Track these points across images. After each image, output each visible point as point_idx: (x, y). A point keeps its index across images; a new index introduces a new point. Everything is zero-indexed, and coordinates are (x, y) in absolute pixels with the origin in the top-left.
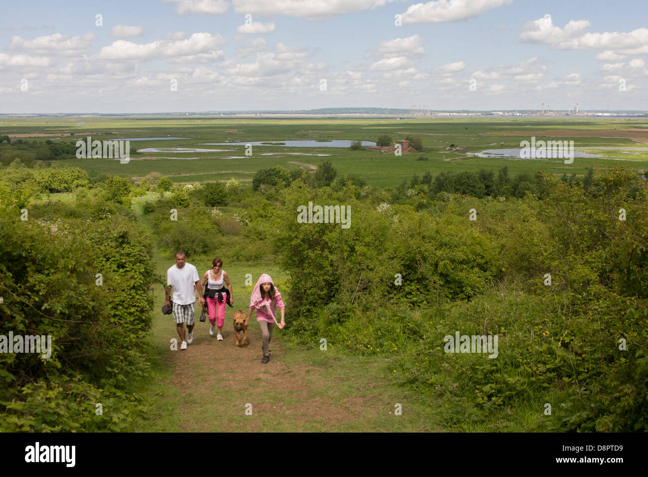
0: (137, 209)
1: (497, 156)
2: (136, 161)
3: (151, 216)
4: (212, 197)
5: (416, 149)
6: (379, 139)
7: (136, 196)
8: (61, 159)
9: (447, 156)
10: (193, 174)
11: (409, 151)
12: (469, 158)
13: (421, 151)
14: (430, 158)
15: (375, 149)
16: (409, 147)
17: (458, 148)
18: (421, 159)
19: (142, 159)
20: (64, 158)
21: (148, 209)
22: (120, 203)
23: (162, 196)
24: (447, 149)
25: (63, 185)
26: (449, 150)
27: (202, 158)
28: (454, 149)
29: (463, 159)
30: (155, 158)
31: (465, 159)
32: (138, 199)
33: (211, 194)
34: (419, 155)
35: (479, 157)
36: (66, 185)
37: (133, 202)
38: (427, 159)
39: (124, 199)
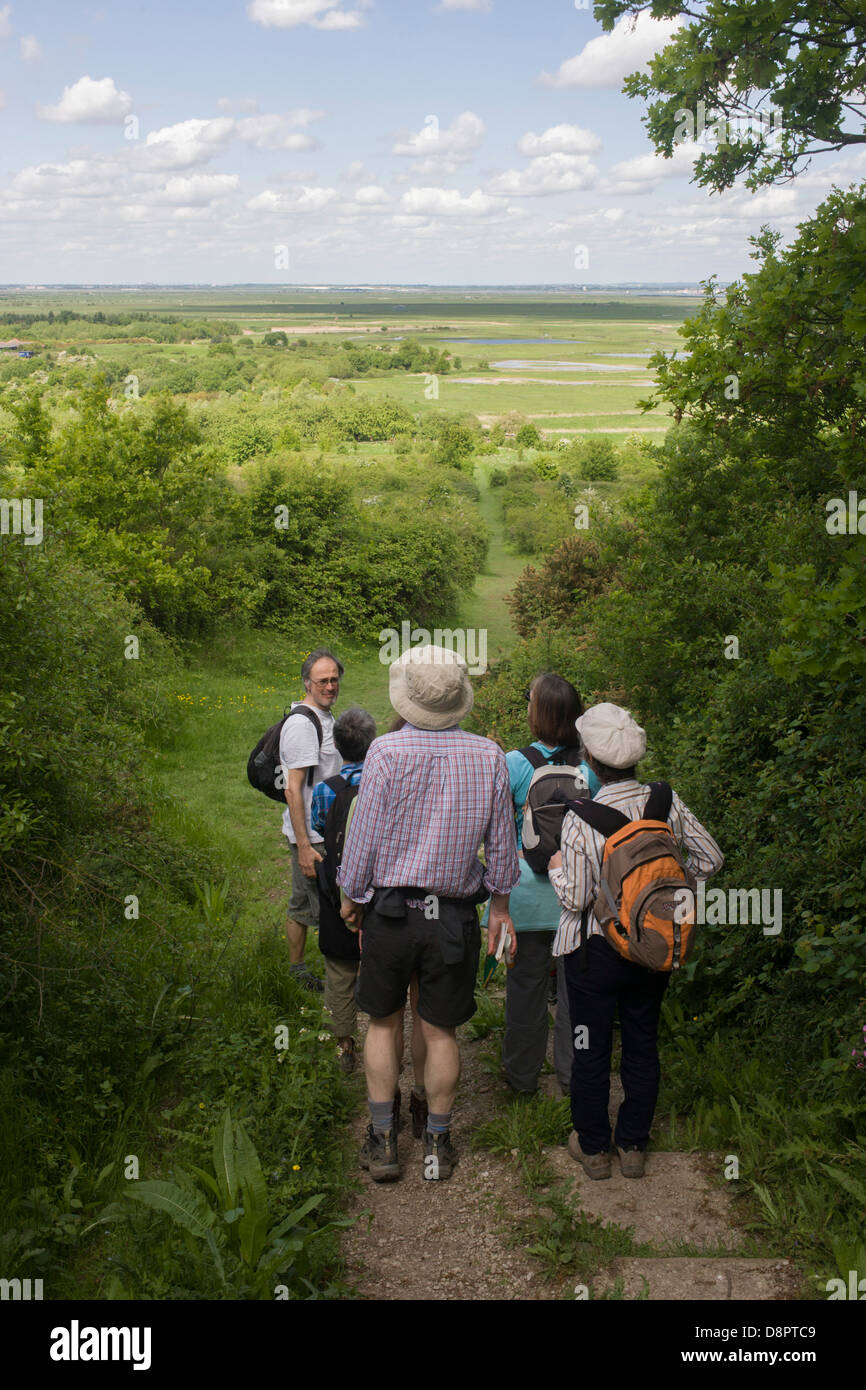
0: (482, 480)
2: (487, 385)
3: (501, 491)
4: (592, 465)
7: (482, 456)
8: (367, 377)
10: (578, 415)
19: (496, 381)
20: (372, 376)
21: (497, 481)
22: (458, 467)
23: (521, 458)
25: (374, 430)
27: (597, 382)
30: (517, 381)
32: (485, 459)
33: (592, 460)
36: (378, 429)
37: (476, 465)
39: (463, 461)
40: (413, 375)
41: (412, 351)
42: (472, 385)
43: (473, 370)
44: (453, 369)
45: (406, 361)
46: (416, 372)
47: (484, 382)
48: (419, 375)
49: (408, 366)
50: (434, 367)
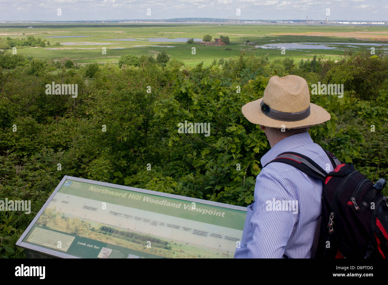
1: (273, 48)
5: (226, 43)
6: (204, 37)
7: (50, 71)
9: (243, 47)
11: (221, 45)
12: (256, 49)
13: (229, 45)
14: (232, 49)
15: (201, 43)
16: (221, 42)
17: (251, 43)
18: (227, 49)
24: (245, 43)
25: (10, 65)
26: (246, 44)
28: (248, 43)
29: (252, 49)
31: (254, 49)
34: (227, 47)
35: (262, 49)
36: (12, 65)
38: (231, 50)
40: (32, 48)
41: (32, 39)
42: (54, 50)
43: (54, 45)
44: (47, 45)
45: (30, 43)
46: (33, 47)
47: (58, 49)
48: (34, 48)
49: (30, 45)
50: (39, 45)
